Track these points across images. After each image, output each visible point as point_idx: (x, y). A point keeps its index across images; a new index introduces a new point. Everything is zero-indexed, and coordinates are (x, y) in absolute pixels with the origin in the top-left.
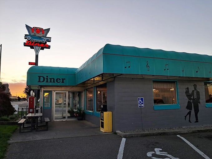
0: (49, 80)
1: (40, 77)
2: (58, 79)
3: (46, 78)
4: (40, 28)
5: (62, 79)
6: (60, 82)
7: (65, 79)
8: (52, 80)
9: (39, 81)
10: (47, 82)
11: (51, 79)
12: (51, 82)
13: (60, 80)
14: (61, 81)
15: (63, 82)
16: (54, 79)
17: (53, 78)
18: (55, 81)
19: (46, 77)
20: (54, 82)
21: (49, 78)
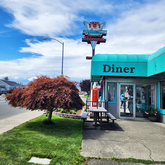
0: (115, 70)
1: (105, 66)
2: (126, 69)
3: (112, 68)
4: (96, 22)
5: (130, 68)
6: (128, 72)
7: (134, 68)
8: (119, 70)
9: (105, 71)
10: (113, 71)
11: (117, 68)
12: (117, 71)
13: (128, 69)
14: (130, 70)
15: (132, 72)
16: (121, 68)
17: (119, 68)
18: (123, 71)
19: (111, 66)
20: (121, 72)
21: (115, 67)
